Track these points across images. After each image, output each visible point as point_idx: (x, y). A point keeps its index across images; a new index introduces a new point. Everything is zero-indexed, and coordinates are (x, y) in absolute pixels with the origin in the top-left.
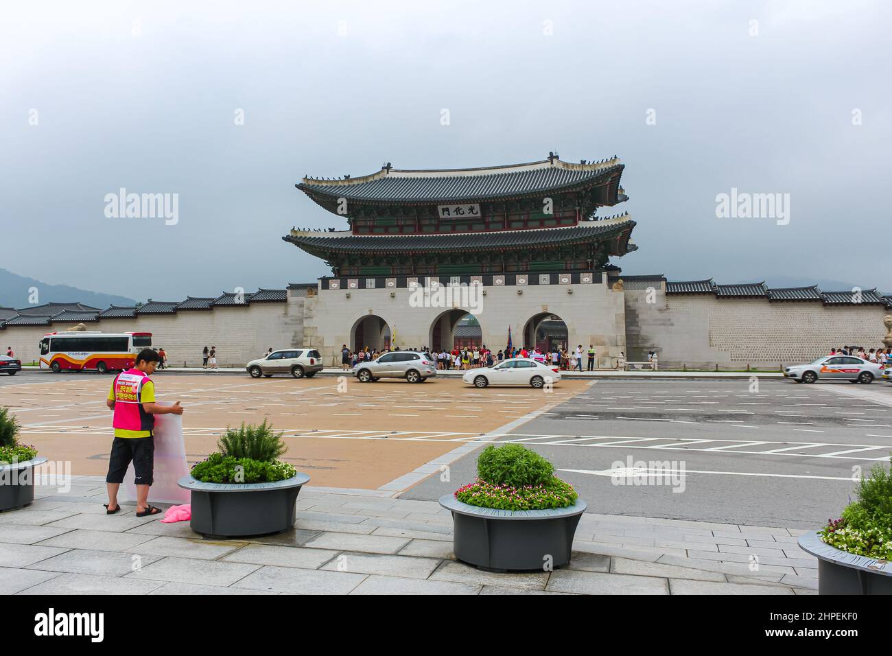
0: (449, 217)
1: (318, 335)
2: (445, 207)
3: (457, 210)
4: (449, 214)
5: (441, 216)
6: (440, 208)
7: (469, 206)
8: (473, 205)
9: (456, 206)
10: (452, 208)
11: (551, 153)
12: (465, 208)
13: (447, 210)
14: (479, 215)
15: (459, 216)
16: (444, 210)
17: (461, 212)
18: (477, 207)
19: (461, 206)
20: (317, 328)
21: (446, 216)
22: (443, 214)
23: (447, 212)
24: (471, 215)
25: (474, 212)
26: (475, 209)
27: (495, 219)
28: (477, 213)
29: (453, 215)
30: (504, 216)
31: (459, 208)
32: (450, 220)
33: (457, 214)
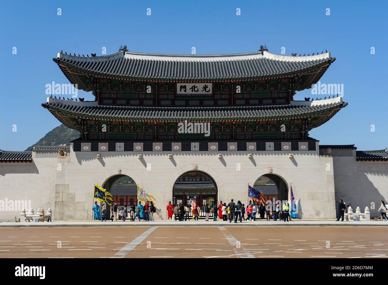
0: (185, 93)
1: (70, 192)
2: (183, 84)
3: (193, 88)
4: (185, 91)
5: (178, 92)
6: (179, 85)
7: (204, 85)
8: (207, 84)
9: (193, 85)
10: (189, 86)
11: (262, 47)
12: (200, 86)
13: (185, 87)
14: (211, 92)
15: (194, 93)
16: (181, 87)
17: (196, 89)
18: (210, 86)
19: (196, 85)
20: (68, 185)
21: (183, 92)
22: (181, 91)
23: (184, 89)
24: (204, 92)
25: (207, 90)
26: (208, 88)
27: (223, 97)
28: (209, 91)
29: (189, 92)
30: (230, 94)
31: (195, 86)
32: (186, 96)
33: (192, 91)
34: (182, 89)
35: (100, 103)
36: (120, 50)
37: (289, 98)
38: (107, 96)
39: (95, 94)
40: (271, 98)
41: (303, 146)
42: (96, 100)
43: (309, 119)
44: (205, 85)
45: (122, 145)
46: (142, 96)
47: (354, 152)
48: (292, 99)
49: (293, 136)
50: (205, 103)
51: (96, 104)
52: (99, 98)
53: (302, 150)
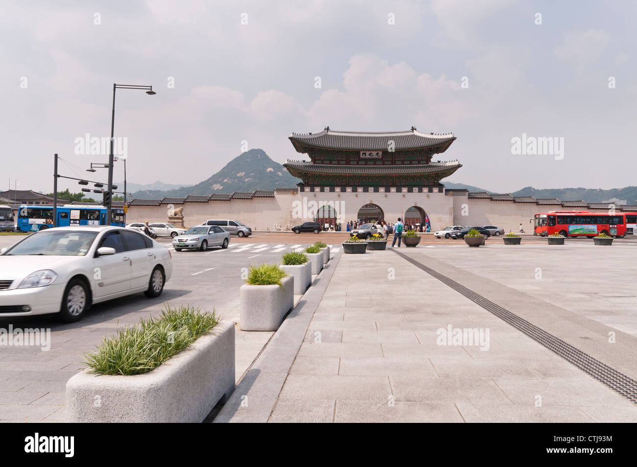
2: (364, 152)
3: (370, 154)
5: (361, 156)
6: (361, 153)
7: (377, 152)
9: (370, 152)
10: (368, 153)
11: (413, 127)
12: (374, 153)
13: (365, 154)
14: (380, 157)
15: (371, 157)
16: (363, 154)
17: (372, 155)
18: (380, 153)
19: (372, 152)
21: (364, 157)
24: (377, 157)
25: (379, 155)
27: (388, 159)
29: (367, 156)
30: (393, 158)
32: (366, 159)
35: (314, 163)
36: (325, 129)
37: (428, 160)
38: (319, 158)
39: (310, 156)
40: (418, 160)
41: (436, 190)
42: (312, 161)
43: (440, 174)
45: (328, 188)
47: (467, 193)
48: (430, 161)
49: (430, 184)
50: (377, 163)
51: (312, 164)
52: (314, 160)
53: (435, 192)
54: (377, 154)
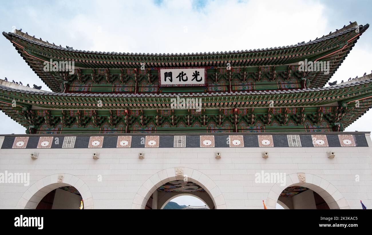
0: (171, 83)
3: (181, 75)
4: (171, 80)
5: (163, 83)
6: (163, 71)
7: (194, 70)
8: (198, 70)
9: (180, 70)
10: (176, 72)
12: (189, 72)
13: (170, 74)
14: (203, 82)
15: (182, 83)
16: (166, 75)
17: (185, 78)
18: (202, 72)
19: (185, 71)
21: (168, 83)
22: (165, 80)
23: (170, 78)
24: (195, 82)
25: (199, 78)
26: (199, 75)
27: (219, 89)
28: (201, 80)
29: (176, 82)
30: (228, 86)
31: (183, 72)
32: (172, 87)
33: (180, 80)
34: (167, 78)
38: (77, 89)
41: (347, 142)
44: (196, 72)
46: (119, 89)
53: (346, 146)
54: (196, 75)
